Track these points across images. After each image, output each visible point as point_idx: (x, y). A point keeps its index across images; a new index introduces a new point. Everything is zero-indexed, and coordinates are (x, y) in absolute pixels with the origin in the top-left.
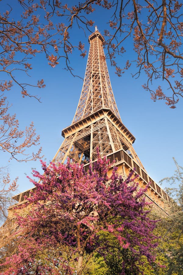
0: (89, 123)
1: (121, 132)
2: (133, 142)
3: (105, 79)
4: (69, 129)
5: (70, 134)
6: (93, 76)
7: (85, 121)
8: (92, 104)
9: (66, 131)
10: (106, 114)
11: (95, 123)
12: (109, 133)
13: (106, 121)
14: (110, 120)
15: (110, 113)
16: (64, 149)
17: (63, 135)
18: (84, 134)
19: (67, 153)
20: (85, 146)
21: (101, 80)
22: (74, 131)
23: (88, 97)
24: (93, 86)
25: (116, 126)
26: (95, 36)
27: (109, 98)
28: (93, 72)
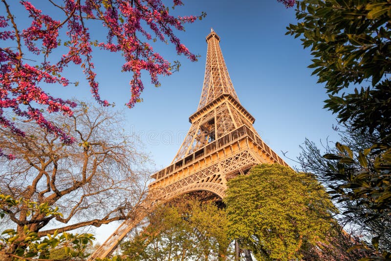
0: (213, 108)
1: (242, 114)
2: (253, 123)
3: (224, 70)
4: (195, 115)
5: (196, 119)
6: (213, 69)
7: (208, 107)
8: (214, 92)
9: (192, 117)
10: (226, 99)
11: (217, 108)
12: (231, 114)
13: (227, 105)
14: (231, 103)
15: (230, 97)
16: (191, 133)
17: (190, 121)
18: (209, 118)
19: (195, 136)
20: (210, 129)
21: (219, 71)
22: (199, 117)
23: (210, 87)
24: (213, 77)
25: (237, 109)
26: (211, 36)
27: (228, 86)
28: (212, 66)
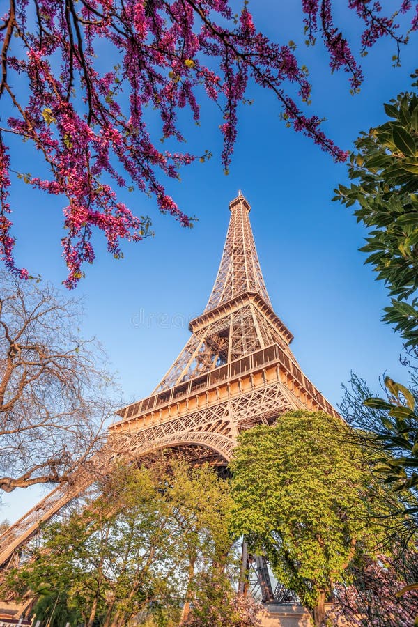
0: (228, 312)
1: (274, 326)
2: (290, 343)
3: (252, 255)
4: (200, 321)
5: (200, 327)
6: (235, 251)
7: (221, 309)
8: (233, 287)
9: (195, 323)
10: (252, 300)
11: (235, 312)
12: (256, 324)
13: (252, 309)
14: (258, 308)
15: (258, 298)
16: (190, 348)
17: (191, 329)
18: (220, 328)
19: (195, 354)
20: (221, 345)
21: (245, 255)
22: (206, 324)
23: (227, 278)
24: (235, 264)
25: (267, 318)
26: (238, 202)
27: (256, 280)
28: (234, 246)
